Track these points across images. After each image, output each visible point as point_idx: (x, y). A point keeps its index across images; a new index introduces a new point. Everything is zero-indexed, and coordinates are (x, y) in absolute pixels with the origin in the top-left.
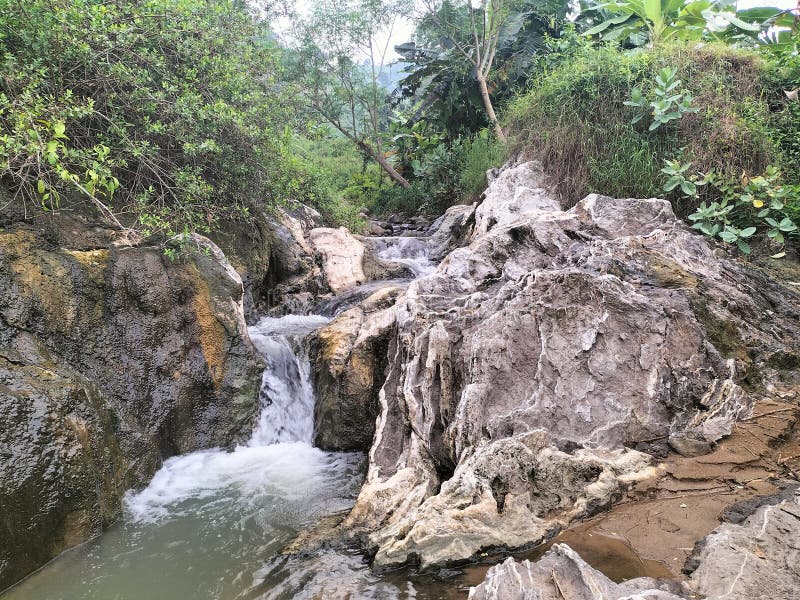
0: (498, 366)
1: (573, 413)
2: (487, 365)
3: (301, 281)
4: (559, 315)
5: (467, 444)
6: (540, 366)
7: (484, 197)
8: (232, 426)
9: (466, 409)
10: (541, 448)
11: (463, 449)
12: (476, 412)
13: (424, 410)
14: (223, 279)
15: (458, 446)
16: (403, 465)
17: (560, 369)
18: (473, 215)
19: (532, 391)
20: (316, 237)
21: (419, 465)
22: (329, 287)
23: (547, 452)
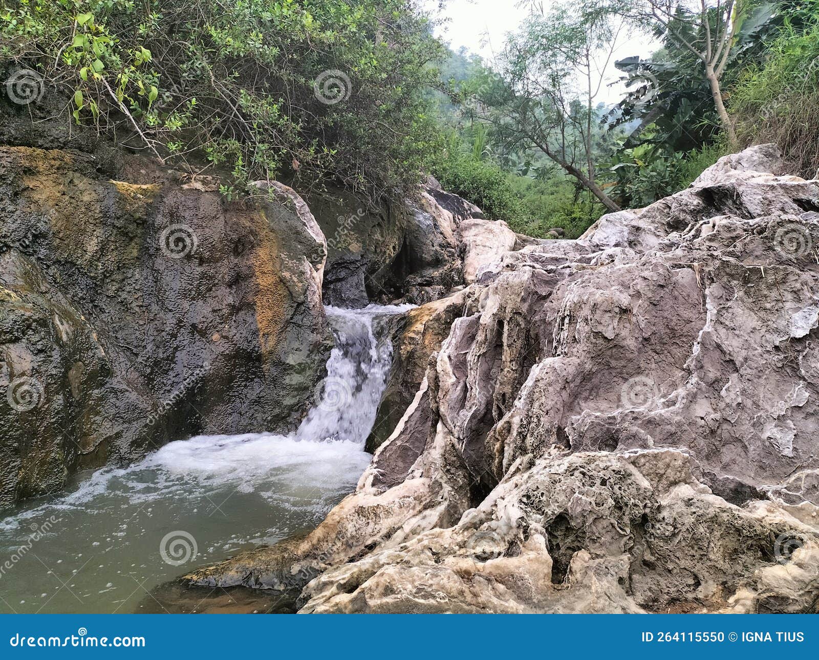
0: (610, 335)
1: (755, 437)
2: (587, 328)
3: (436, 273)
4: (749, 278)
5: (523, 451)
6: (696, 349)
9: (531, 394)
10: (675, 483)
11: (514, 458)
12: (551, 400)
13: (465, 389)
15: (508, 451)
16: (417, 473)
17: (739, 360)
19: (674, 386)
20: (466, 229)
21: (437, 475)
22: (464, 279)
23: (684, 490)
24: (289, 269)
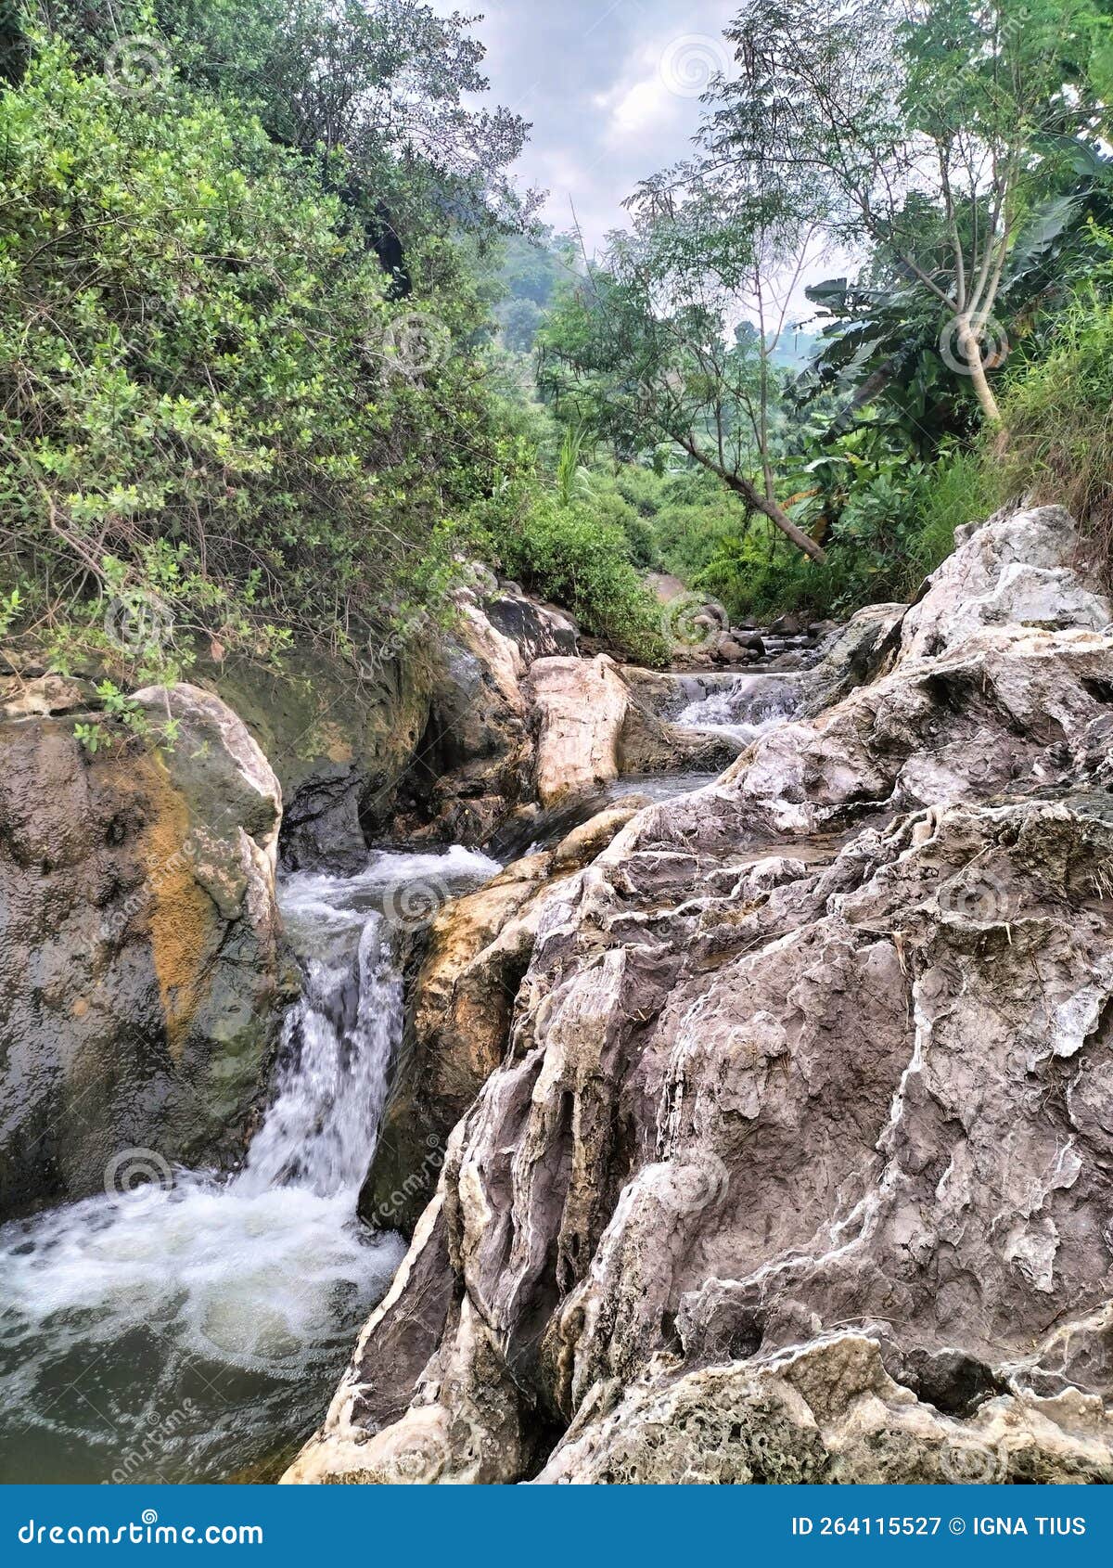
0: (751, 1112)
1: (996, 1260)
2: (712, 1109)
3: (489, 771)
4: (987, 946)
5: (606, 1372)
6: (897, 1109)
7: (927, 587)
8: (200, 1131)
9: (619, 1251)
10: (857, 1393)
11: (590, 1381)
12: (649, 1265)
13: (510, 1231)
14: (226, 788)
15: (581, 1368)
16: (429, 1393)
17: (967, 1112)
18: (898, 628)
19: (860, 1189)
20: (541, 676)
21: (462, 1409)
22: (538, 789)
23: (870, 1412)
24: (209, 859)
